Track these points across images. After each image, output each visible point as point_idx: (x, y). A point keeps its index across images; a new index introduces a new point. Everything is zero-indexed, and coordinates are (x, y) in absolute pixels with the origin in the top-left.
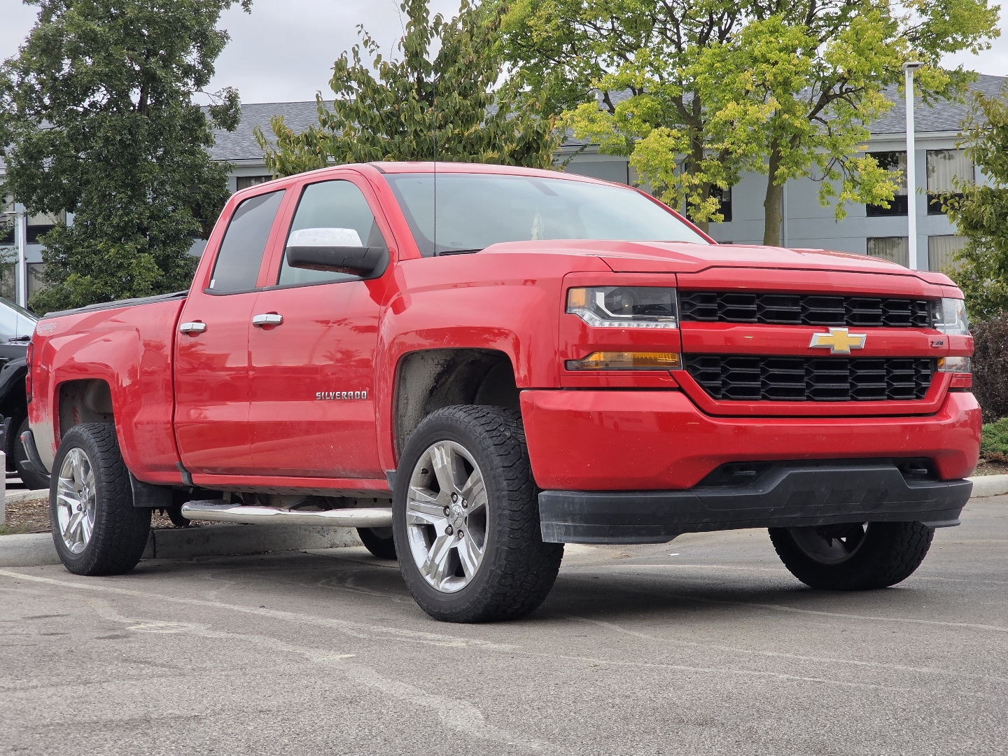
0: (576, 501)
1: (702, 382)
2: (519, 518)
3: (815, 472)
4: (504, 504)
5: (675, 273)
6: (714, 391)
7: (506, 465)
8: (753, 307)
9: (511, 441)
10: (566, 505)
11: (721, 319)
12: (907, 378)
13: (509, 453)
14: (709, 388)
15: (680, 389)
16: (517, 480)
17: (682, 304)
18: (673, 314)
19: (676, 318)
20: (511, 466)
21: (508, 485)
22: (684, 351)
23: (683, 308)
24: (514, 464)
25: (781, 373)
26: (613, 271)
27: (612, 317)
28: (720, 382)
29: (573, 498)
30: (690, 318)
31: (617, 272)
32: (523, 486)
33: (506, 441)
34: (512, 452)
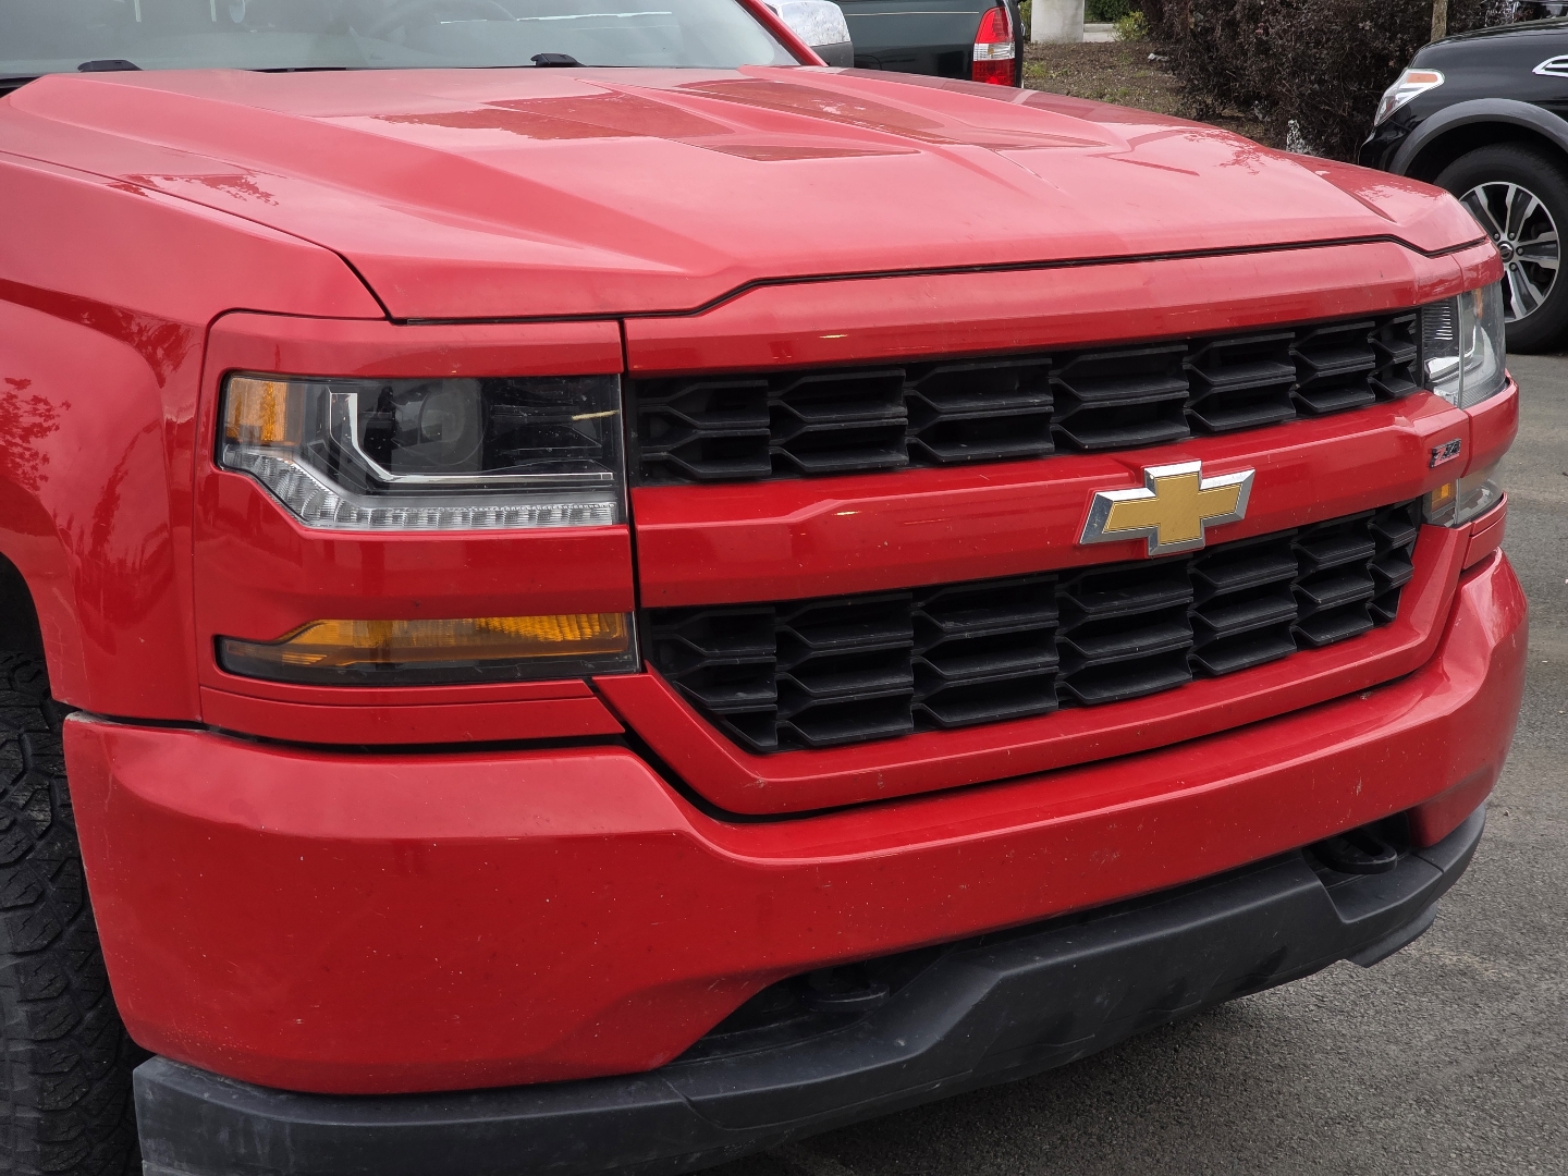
0: (258, 1128)
1: (709, 700)
2: (73, 1134)
3: (1077, 961)
4: (19, 1087)
5: (620, 317)
6: (745, 729)
7: (24, 946)
8: (896, 413)
9: (51, 844)
10: (224, 1135)
11: (782, 467)
12: (1354, 570)
13: (41, 896)
14: (734, 718)
15: (633, 741)
16: (66, 998)
17: (641, 424)
18: (608, 461)
19: (618, 476)
20: (44, 949)
21: (33, 1020)
22: (646, 604)
23: (646, 437)
24: (58, 937)
25: (982, 633)
26: (388, 317)
27: (386, 485)
28: (771, 695)
29: (248, 1119)
30: (670, 470)
31: (402, 322)
32: (89, 1016)
33: (31, 849)
34: (52, 889)
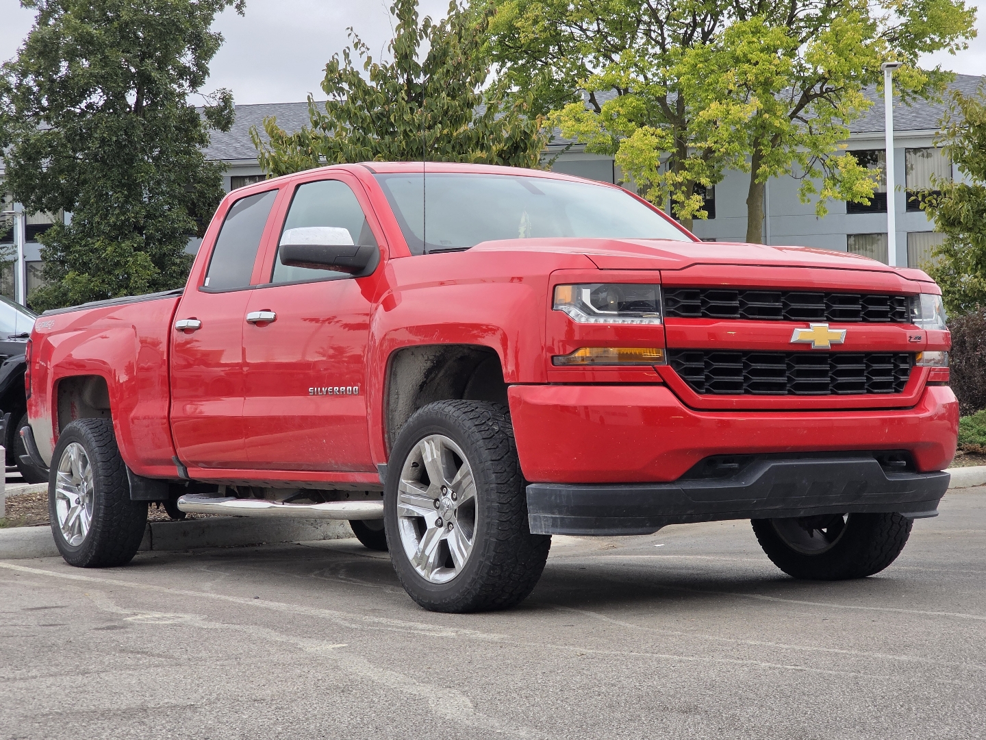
0: (563, 493)
1: (686, 377)
2: (507, 511)
3: (795, 465)
4: (493, 497)
5: (659, 270)
6: (697, 386)
7: (494, 458)
8: (736, 303)
9: (499, 435)
10: (553, 498)
11: (704, 315)
12: (886, 372)
13: (498, 447)
14: (692, 382)
15: (665, 384)
16: (505, 473)
17: (666, 301)
18: (657, 310)
19: (660, 314)
20: (499, 460)
21: (497, 478)
22: (668, 347)
23: (667, 305)
24: (503, 457)
25: (763, 367)
26: (598, 268)
27: (597, 313)
28: (704, 377)
29: (560, 491)
30: (675, 314)
31: (602, 269)
32: (512, 479)
33: (494, 435)
34: (500, 445)
